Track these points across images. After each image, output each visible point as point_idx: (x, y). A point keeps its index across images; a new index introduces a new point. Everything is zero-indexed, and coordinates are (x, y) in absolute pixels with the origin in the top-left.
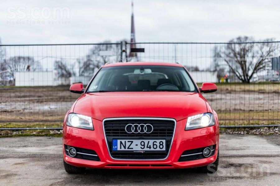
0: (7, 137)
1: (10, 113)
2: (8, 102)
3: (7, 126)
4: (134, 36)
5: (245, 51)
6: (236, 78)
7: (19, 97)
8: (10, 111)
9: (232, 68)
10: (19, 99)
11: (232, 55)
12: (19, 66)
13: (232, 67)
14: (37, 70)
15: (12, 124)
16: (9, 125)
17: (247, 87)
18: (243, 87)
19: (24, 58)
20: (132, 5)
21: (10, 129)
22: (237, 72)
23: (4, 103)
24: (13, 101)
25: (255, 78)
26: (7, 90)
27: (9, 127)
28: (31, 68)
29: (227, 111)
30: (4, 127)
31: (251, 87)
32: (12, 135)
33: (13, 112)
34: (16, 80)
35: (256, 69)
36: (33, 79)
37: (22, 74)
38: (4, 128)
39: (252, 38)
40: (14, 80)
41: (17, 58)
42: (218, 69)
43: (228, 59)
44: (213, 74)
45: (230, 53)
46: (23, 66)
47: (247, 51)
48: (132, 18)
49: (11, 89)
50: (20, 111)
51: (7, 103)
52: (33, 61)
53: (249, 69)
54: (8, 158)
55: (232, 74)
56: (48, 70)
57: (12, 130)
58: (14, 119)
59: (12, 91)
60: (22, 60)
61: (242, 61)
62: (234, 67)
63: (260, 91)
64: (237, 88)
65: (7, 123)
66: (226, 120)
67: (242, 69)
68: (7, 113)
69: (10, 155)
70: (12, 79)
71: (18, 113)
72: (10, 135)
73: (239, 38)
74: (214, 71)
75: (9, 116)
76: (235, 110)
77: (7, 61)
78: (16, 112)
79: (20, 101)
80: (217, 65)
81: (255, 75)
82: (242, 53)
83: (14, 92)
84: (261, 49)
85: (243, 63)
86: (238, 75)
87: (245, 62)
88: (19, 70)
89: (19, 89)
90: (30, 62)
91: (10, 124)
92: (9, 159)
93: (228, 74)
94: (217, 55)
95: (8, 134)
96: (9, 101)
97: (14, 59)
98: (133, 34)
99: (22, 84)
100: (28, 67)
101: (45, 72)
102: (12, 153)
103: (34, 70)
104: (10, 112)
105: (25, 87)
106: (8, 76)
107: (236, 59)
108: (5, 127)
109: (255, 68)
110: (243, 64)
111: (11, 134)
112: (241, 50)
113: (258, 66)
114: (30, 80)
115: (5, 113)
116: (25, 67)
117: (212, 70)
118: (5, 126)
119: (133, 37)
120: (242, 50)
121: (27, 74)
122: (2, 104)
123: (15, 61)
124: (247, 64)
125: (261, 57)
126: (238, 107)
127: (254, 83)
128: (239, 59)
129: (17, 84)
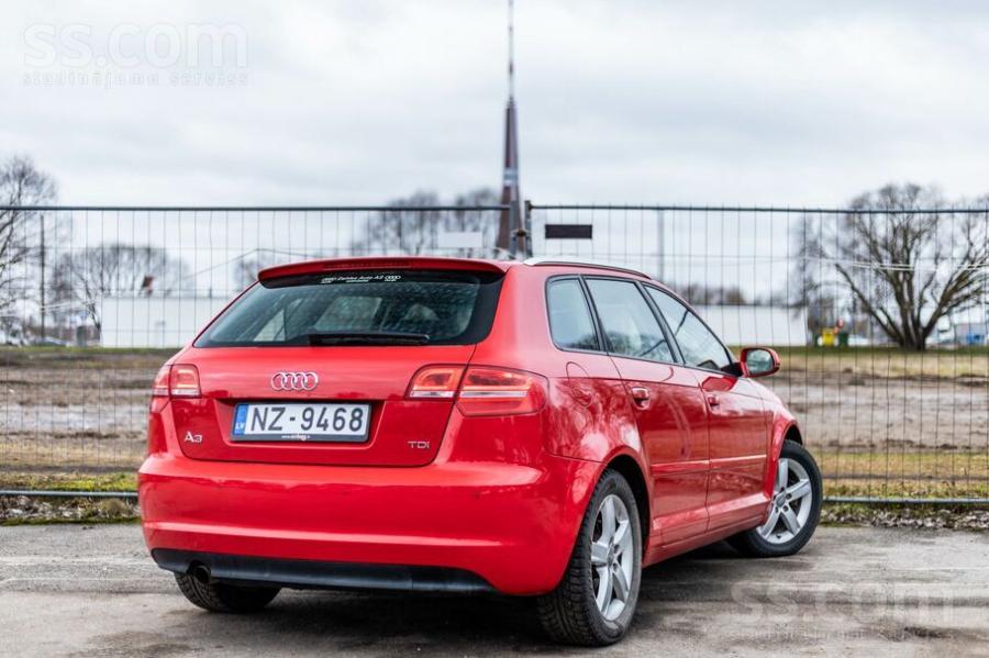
0: (119, 521)
1: (105, 441)
2: (91, 402)
3: (115, 486)
4: (516, 177)
5: (910, 237)
6: (877, 329)
7: (123, 386)
8: (104, 433)
9: (861, 297)
10: (126, 393)
11: (862, 249)
12: (114, 279)
13: (861, 291)
14: (175, 294)
15: (126, 479)
16: (122, 481)
17: (915, 364)
18: (900, 363)
19: (132, 250)
20: (511, 69)
21: (125, 494)
22: (882, 309)
23: (75, 404)
24: (107, 399)
25: (943, 331)
26: (73, 359)
27: (122, 488)
28: (155, 285)
29: (864, 446)
30: (104, 487)
31: (931, 365)
32: (131, 516)
33: (117, 436)
34: (104, 327)
35: (948, 302)
36: (164, 323)
37: (125, 305)
38: (103, 490)
39: (934, 190)
40: (98, 326)
41: (107, 252)
42: (812, 296)
43: (847, 264)
44: (796, 316)
45: (855, 244)
46: (127, 278)
47: (918, 236)
48: (510, 114)
49: (88, 359)
50: (140, 433)
51: (87, 407)
52: (164, 261)
53: (922, 302)
54: (141, 593)
55: (861, 317)
56: (214, 293)
57: (130, 498)
58: (128, 463)
59: (90, 364)
60: (125, 257)
61: (897, 273)
62: (870, 293)
63: (967, 380)
64: (882, 365)
65: (114, 475)
66: (871, 477)
67: (899, 298)
68: (96, 440)
69: (146, 584)
70: (89, 322)
71: (135, 440)
72: (124, 515)
73: (888, 191)
74: (799, 305)
75: (105, 450)
76: (889, 442)
77: (73, 259)
78: (128, 437)
79: (131, 401)
80: (810, 285)
81: (943, 323)
82: (900, 242)
83: (99, 369)
84: (968, 228)
85: (901, 277)
86: (884, 320)
87: (909, 275)
88: (113, 292)
89: (113, 358)
90: (152, 265)
91: (123, 477)
92: (147, 595)
93: (847, 317)
94: (810, 249)
95: (118, 513)
96: (93, 398)
97: (99, 254)
98: (510, 172)
99: (124, 343)
100: (147, 282)
101: (203, 298)
102: (151, 575)
103: (167, 294)
104: (106, 437)
105: (135, 351)
106: (77, 312)
107: (876, 265)
108: (109, 486)
109: (942, 298)
110: (900, 283)
111: (130, 512)
112: (895, 231)
113: (956, 290)
114: (152, 327)
115: (88, 439)
116: (134, 279)
117: (792, 301)
118: (106, 483)
119: (509, 182)
120: (900, 233)
121: (142, 304)
122: (71, 408)
123: (103, 262)
124: (918, 283)
125: (967, 257)
126: (897, 434)
127: (940, 351)
128: (887, 263)
129: (108, 341)
